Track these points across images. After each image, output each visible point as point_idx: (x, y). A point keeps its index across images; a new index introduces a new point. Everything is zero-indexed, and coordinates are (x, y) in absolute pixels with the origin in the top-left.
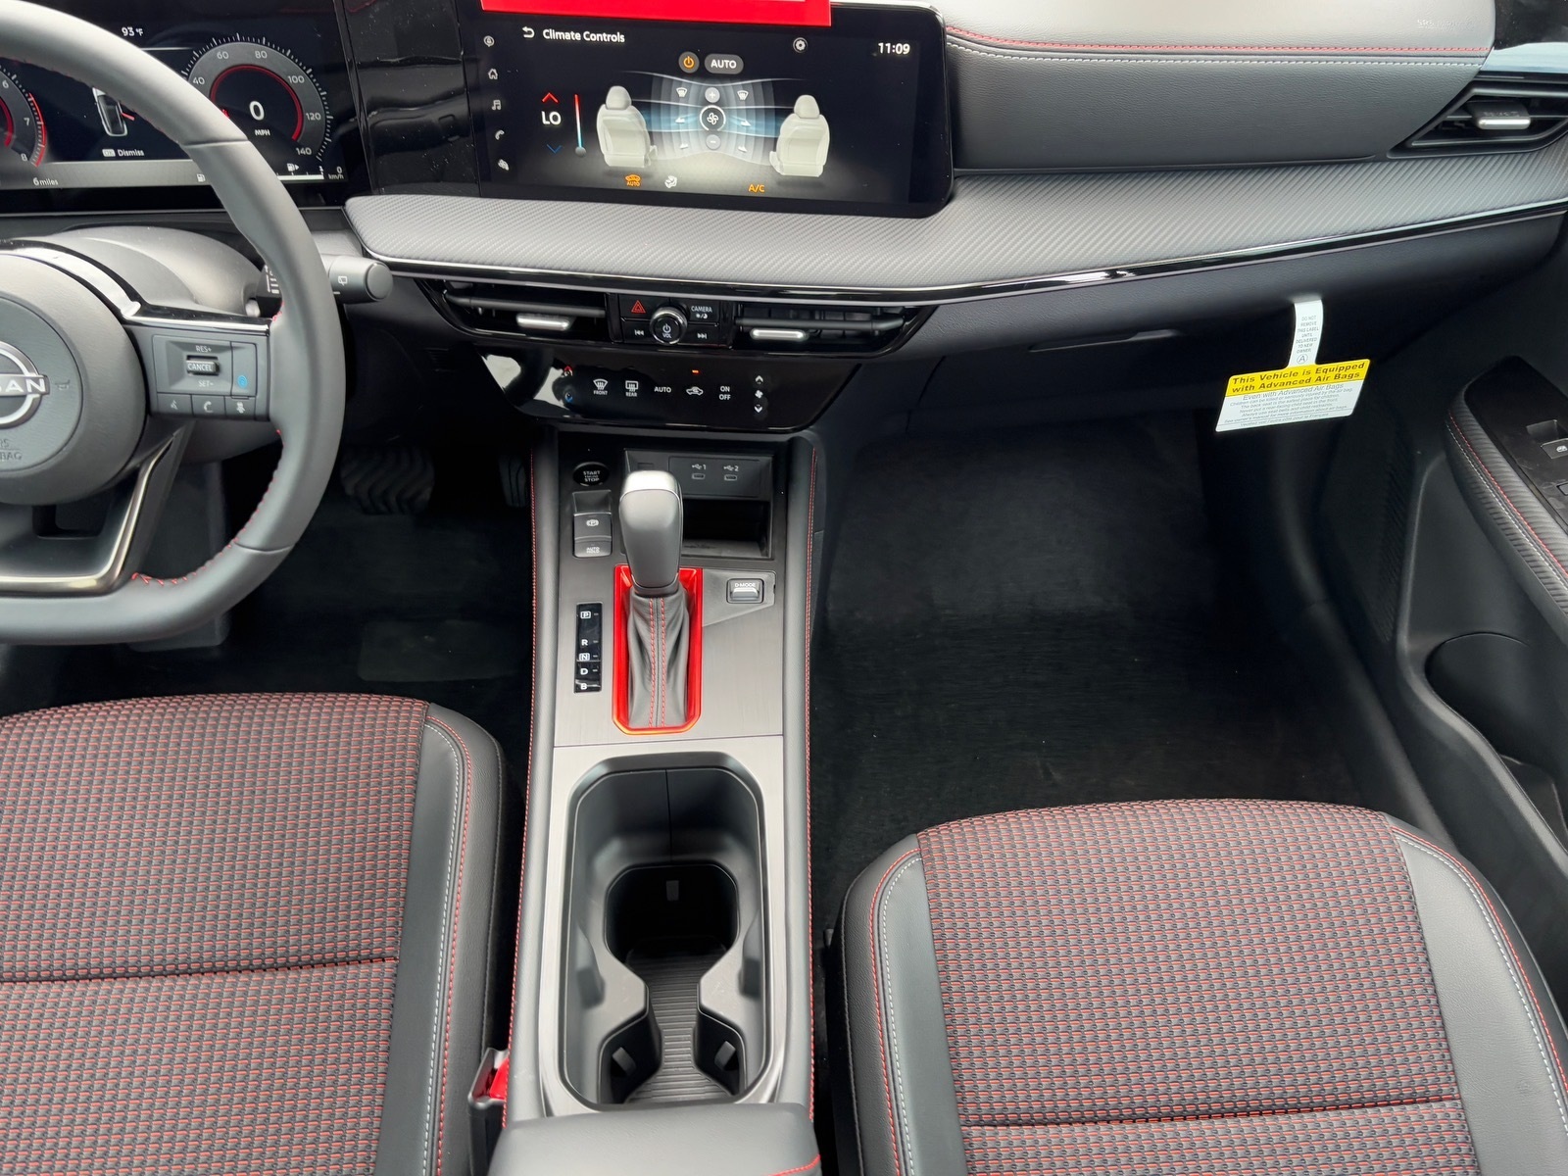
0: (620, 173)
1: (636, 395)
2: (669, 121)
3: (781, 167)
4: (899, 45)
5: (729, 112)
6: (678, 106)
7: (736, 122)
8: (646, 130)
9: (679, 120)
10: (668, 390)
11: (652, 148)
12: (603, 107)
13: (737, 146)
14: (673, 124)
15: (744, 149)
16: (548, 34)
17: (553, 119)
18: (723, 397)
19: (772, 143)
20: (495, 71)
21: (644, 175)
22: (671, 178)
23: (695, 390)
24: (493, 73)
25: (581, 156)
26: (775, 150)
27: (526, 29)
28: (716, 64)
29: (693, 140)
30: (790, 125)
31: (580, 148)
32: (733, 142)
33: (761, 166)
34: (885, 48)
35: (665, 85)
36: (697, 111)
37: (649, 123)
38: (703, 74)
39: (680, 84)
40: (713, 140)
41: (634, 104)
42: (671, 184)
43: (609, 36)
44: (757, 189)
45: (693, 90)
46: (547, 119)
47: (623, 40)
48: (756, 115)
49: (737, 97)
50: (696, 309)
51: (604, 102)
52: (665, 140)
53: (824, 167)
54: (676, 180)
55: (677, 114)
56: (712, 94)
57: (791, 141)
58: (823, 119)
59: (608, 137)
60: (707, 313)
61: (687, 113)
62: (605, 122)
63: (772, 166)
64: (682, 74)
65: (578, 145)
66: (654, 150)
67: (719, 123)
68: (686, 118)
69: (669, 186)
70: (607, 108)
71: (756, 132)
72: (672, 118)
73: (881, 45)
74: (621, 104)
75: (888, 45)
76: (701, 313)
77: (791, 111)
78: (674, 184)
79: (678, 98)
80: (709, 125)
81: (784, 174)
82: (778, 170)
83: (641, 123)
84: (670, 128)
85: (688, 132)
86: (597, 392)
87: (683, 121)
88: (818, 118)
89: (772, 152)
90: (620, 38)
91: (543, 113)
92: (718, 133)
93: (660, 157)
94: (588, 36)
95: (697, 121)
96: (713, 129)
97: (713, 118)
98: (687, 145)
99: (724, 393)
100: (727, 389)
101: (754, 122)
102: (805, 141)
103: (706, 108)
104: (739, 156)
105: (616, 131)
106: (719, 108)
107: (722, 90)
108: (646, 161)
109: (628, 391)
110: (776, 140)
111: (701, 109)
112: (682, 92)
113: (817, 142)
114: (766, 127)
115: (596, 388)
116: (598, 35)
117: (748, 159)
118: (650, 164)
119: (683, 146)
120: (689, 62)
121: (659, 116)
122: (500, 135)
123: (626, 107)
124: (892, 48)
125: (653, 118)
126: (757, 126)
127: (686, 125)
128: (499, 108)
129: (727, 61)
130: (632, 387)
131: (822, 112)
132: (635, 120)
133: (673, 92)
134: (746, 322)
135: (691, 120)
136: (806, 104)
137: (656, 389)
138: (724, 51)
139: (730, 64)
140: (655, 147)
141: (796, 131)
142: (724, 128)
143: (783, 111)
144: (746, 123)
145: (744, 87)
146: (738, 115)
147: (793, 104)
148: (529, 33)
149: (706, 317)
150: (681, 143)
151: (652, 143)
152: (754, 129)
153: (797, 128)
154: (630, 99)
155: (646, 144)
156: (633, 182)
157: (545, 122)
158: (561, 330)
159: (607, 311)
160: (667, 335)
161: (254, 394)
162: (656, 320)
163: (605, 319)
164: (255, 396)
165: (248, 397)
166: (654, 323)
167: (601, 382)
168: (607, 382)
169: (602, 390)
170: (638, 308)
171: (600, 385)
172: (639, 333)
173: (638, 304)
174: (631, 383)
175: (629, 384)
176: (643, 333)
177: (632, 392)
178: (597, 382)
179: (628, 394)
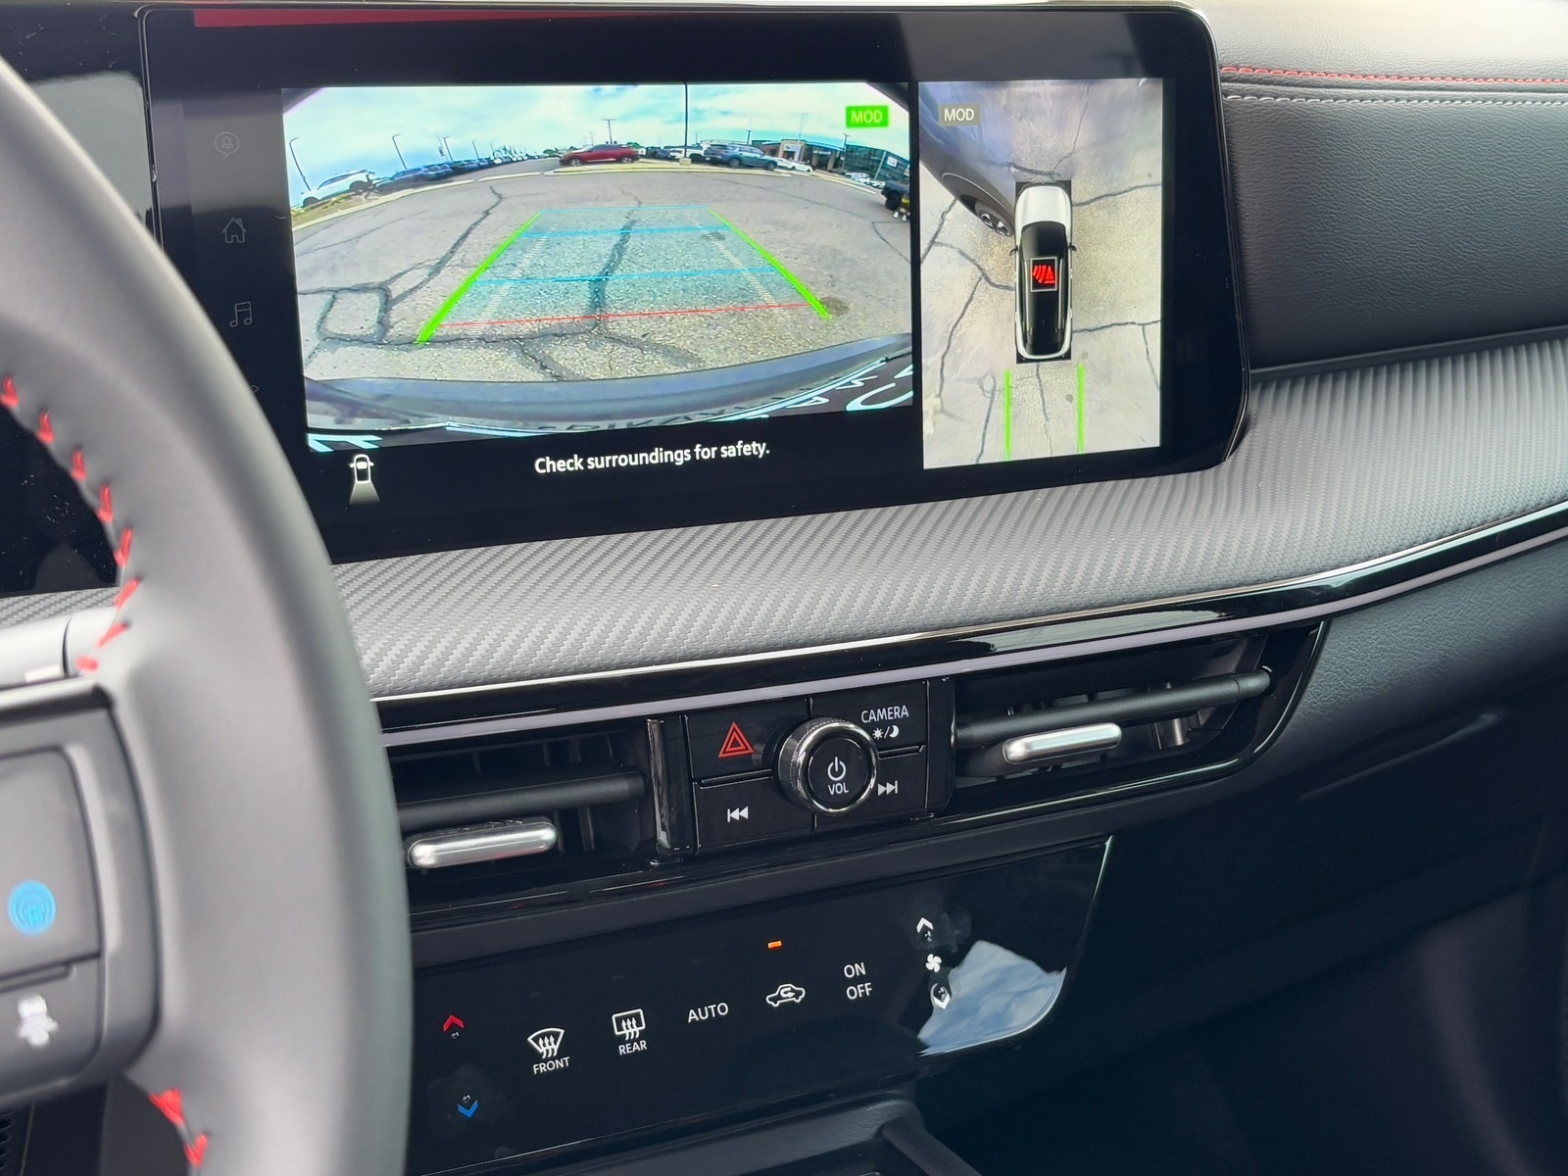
1: (643, 1045)
10: (722, 1009)
18: (856, 992)
23: (787, 992)
50: (873, 716)
60: (896, 722)
76: (884, 725)
86: (543, 1068)
99: (858, 980)
100: (859, 969)
109: (622, 1040)
115: (537, 1058)
130: (630, 1028)
134: (982, 730)
137: (692, 1016)
149: (896, 732)
158: (543, 847)
159: (645, 776)
160: (838, 787)
161: (91, 947)
162: (810, 751)
163: (643, 799)
164: (97, 955)
165: (68, 963)
166: (807, 760)
167: (548, 1035)
168: (562, 1032)
169: (553, 1059)
170: (736, 743)
171: (547, 1045)
172: (736, 815)
173: (734, 732)
174: (625, 1018)
175: (619, 1020)
176: (745, 813)
177: (631, 1042)
178: (536, 1040)
179: (622, 1050)
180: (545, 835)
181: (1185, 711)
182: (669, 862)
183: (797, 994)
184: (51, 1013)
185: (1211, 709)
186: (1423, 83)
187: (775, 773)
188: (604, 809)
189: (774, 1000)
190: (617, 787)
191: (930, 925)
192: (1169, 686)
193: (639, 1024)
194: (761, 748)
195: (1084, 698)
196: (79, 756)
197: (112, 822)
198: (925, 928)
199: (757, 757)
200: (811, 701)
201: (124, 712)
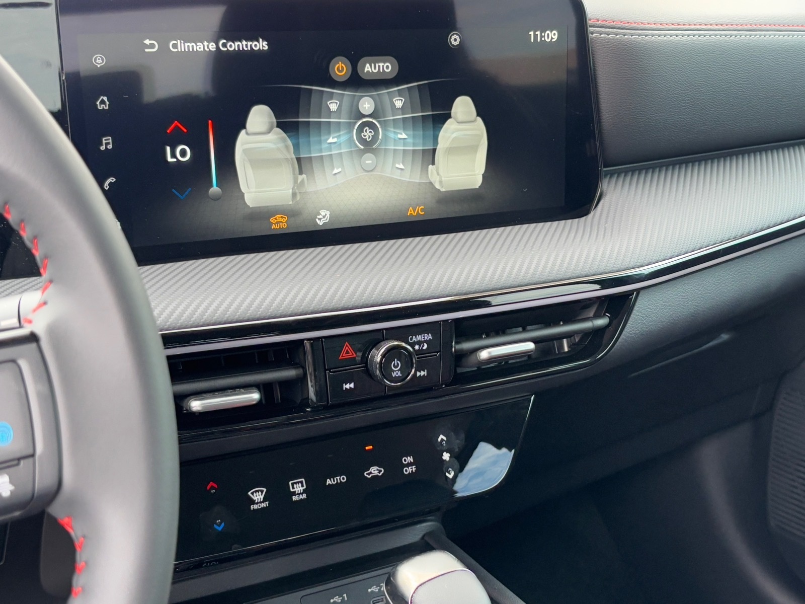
0: (264, 214)
2: (320, 142)
3: (441, 182)
4: (548, 32)
5: (384, 124)
6: (329, 123)
7: (392, 135)
8: (294, 157)
9: (331, 140)
10: (343, 479)
11: (300, 178)
12: (243, 132)
13: (394, 164)
14: (324, 146)
15: (401, 166)
16: (175, 46)
17: (180, 154)
18: (408, 470)
19: (430, 156)
20: (105, 99)
21: (291, 213)
22: (323, 213)
23: (374, 471)
24: (103, 102)
25: (216, 199)
26: (433, 164)
27: (147, 42)
28: (371, 68)
29: (346, 162)
30: (449, 132)
31: (215, 189)
32: (390, 160)
33: (420, 184)
34: (536, 36)
35: (314, 99)
36: (350, 126)
37: (296, 147)
38: (356, 82)
39: (331, 96)
40: (369, 160)
41: (280, 125)
42: (323, 219)
43: (249, 43)
44: (415, 212)
45: (346, 101)
46: (173, 155)
47: (266, 48)
48: (413, 123)
49: (393, 105)
50: (414, 339)
51: (244, 127)
52: (316, 165)
53: (483, 175)
54: (328, 213)
55: (329, 133)
56: (367, 105)
57: (450, 151)
58: (480, 120)
59: (250, 171)
60: (426, 341)
61: (339, 131)
62: (245, 151)
63: (431, 183)
64: (333, 84)
65: (212, 186)
66: (303, 181)
67: (375, 138)
68: (338, 137)
69: (320, 223)
70: (247, 134)
71: (414, 145)
72: (323, 138)
73: (532, 33)
74: (264, 128)
75: (538, 33)
76: (420, 343)
77: (449, 116)
78: (326, 220)
79: (329, 113)
80: (363, 141)
81: (443, 190)
82: (437, 186)
83: (287, 147)
84: (321, 151)
85: (340, 154)
86: (256, 507)
87: (335, 140)
88: (475, 121)
89: (430, 167)
90: (262, 45)
91: (168, 149)
92: (374, 151)
93: (310, 188)
94: (224, 45)
95: (351, 139)
96: (369, 146)
97: (368, 134)
98: (340, 170)
99: (409, 465)
100: (410, 459)
101: (411, 133)
102: (462, 149)
103: (360, 122)
104: (397, 176)
105: (259, 162)
106: (374, 121)
107: (377, 98)
108: (294, 195)
109: (294, 493)
110: (434, 150)
111: (355, 123)
112: (333, 107)
113: (474, 148)
114: (424, 137)
115: (253, 502)
116: (237, 44)
117: (406, 177)
118: (298, 198)
119: (336, 171)
120: (340, 68)
121: (309, 136)
122: (110, 184)
123: (269, 131)
124: (541, 37)
125: (302, 140)
126: (414, 137)
127: (338, 145)
128: (110, 147)
129: (381, 65)
130: (298, 488)
131: (478, 115)
132: (281, 145)
133: (323, 105)
134: (467, 345)
135: (344, 138)
136: (463, 106)
137: (329, 482)
138: (378, 52)
139: (384, 67)
140: (304, 176)
141: (455, 138)
142: (380, 145)
143: (441, 117)
144: (404, 136)
145: (400, 93)
146: (394, 128)
147: (450, 107)
148: (152, 46)
149: (425, 346)
150: (333, 169)
151: (301, 173)
152: (410, 140)
153: (454, 135)
154: (274, 120)
155: (294, 174)
156: (279, 224)
157: (170, 159)
158: (254, 402)
159: (304, 368)
160: (396, 373)
161: (30, 452)
162: (383, 356)
163: (303, 379)
164: (33, 455)
165: (19, 459)
166: (381, 360)
167: (258, 491)
168: (265, 490)
169: (260, 502)
170: (347, 352)
171: (258, 496)
172: (348, 386)
173: (347, 347)
174: (296, 483)
175: (293, 484)
176: (352, 385)
177: (299, 494)
178: (252, 493)
179: (295, 498)
180: (255, 396)
181: (568, 335)
182: (316, 410)
183: (380, 471)
184: (11, 482)
185: (581, 334)
186: (690, 27)
187: (366, 366)
188: (285, 384)
189: (369, 474)
190: (290, 373)
191: (445, 438)
192: (562, 323)
193: (302, 486)
194: (360, 354)
195: (520, 329)
196: (23, 364)
197: (39, 394)
198: (442, 440)
199: (359, 359)
200: (384, 331)
201: (45, 344)
